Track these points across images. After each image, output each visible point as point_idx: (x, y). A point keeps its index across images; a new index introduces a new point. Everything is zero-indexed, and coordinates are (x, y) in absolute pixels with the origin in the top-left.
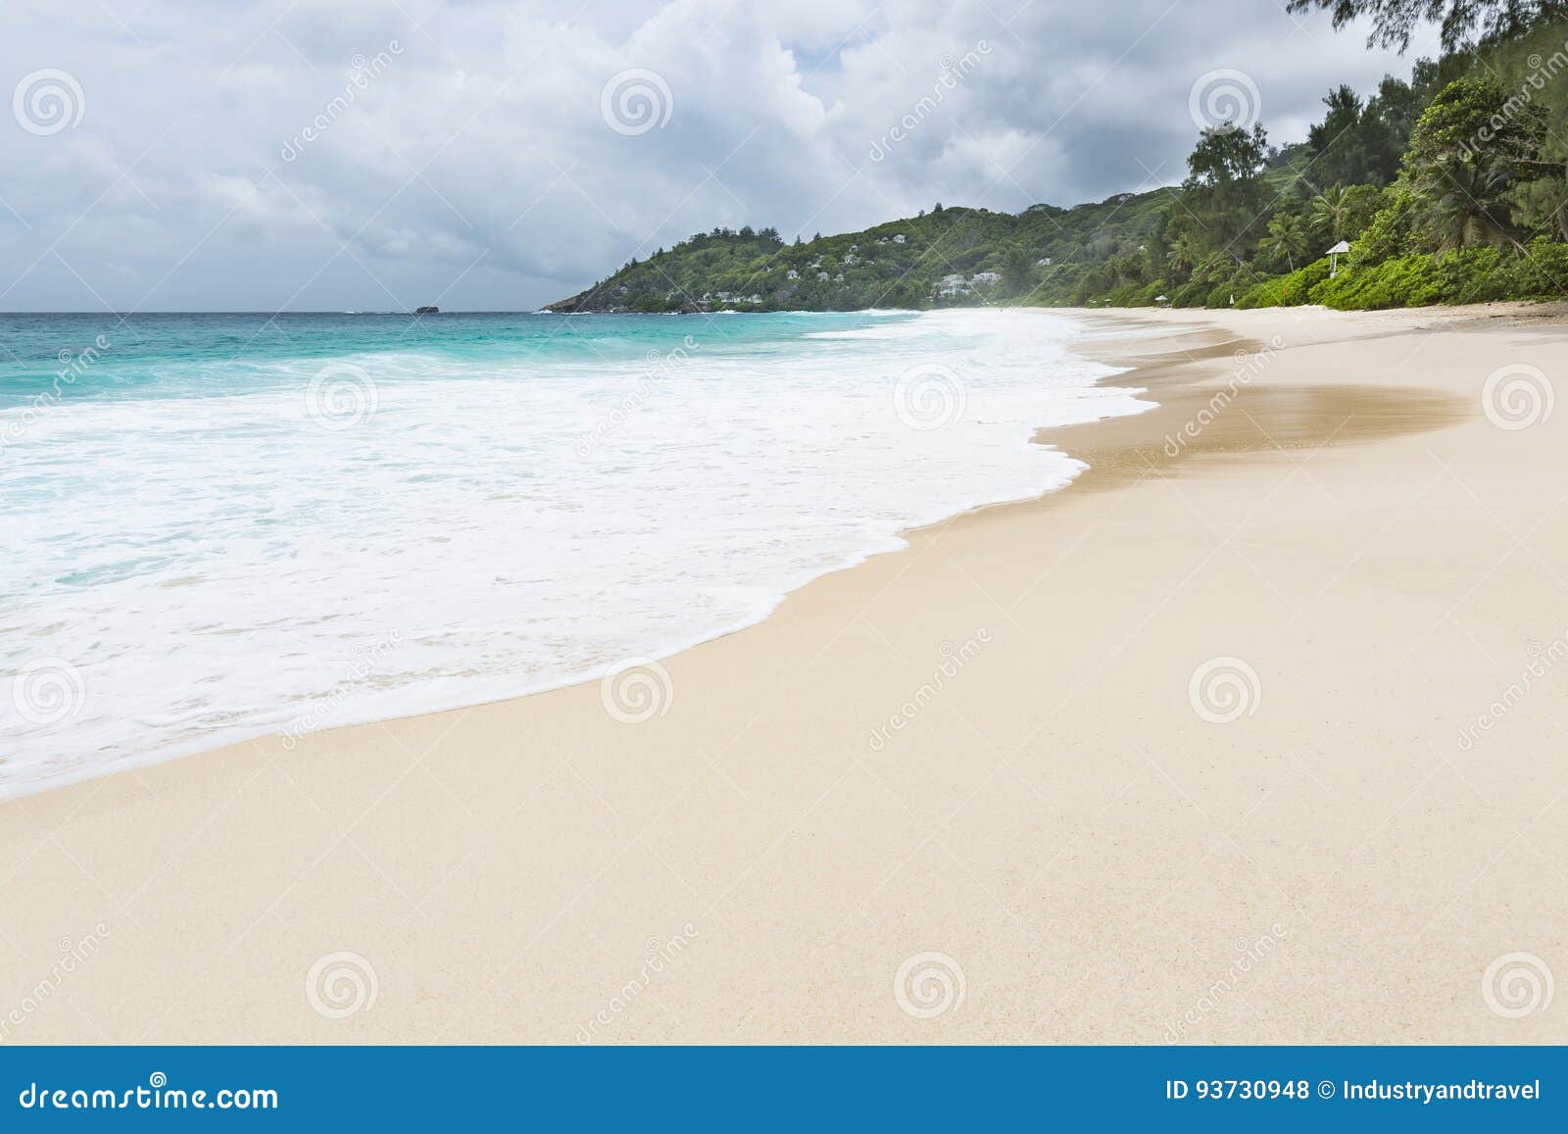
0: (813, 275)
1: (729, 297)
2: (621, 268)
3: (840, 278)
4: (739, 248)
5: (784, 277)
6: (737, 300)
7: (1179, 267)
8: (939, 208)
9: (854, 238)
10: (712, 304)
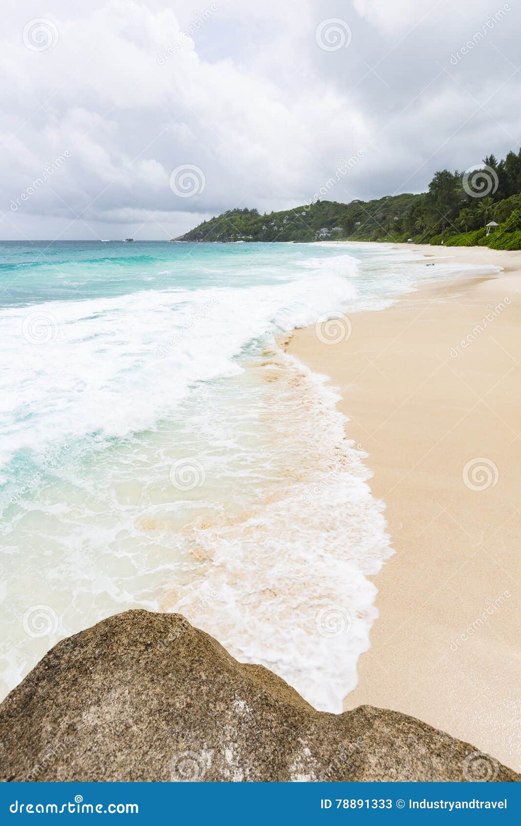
0: (272, 227)
1: (241, 236)
2: (200, 224)
3: (282, 229)
4: (244, 216)
5: (261, 228)
6: (243, 237)
7: (419, 228)
8: (318, 201)
9: (286, 213)
10: (235, 239)
